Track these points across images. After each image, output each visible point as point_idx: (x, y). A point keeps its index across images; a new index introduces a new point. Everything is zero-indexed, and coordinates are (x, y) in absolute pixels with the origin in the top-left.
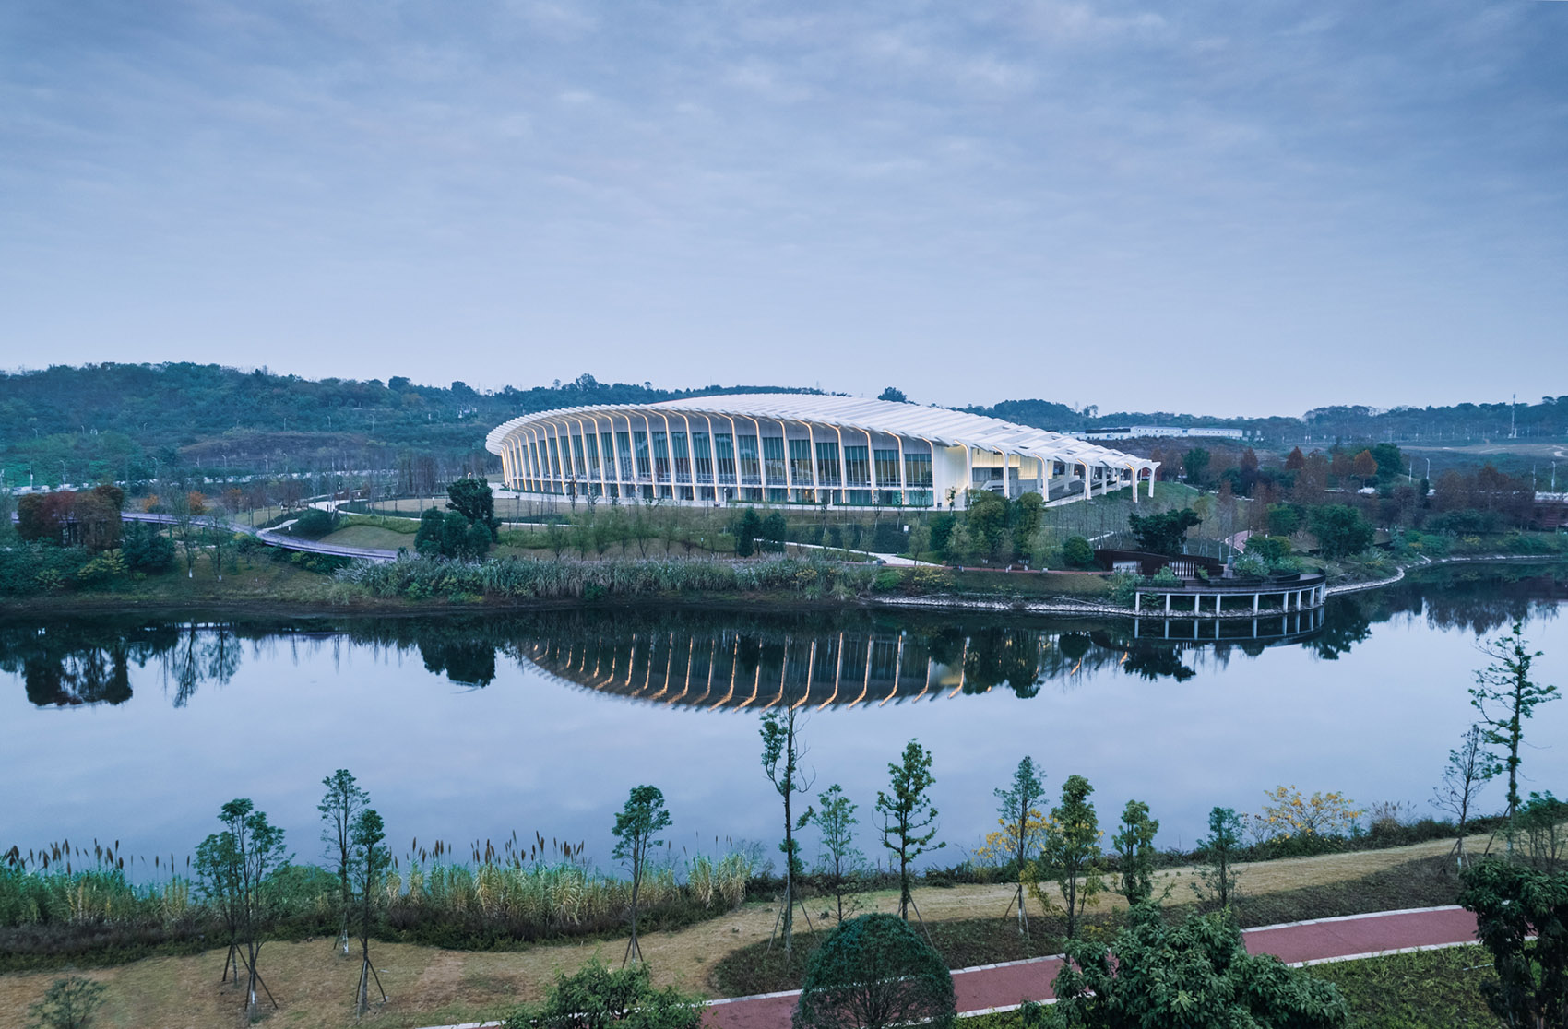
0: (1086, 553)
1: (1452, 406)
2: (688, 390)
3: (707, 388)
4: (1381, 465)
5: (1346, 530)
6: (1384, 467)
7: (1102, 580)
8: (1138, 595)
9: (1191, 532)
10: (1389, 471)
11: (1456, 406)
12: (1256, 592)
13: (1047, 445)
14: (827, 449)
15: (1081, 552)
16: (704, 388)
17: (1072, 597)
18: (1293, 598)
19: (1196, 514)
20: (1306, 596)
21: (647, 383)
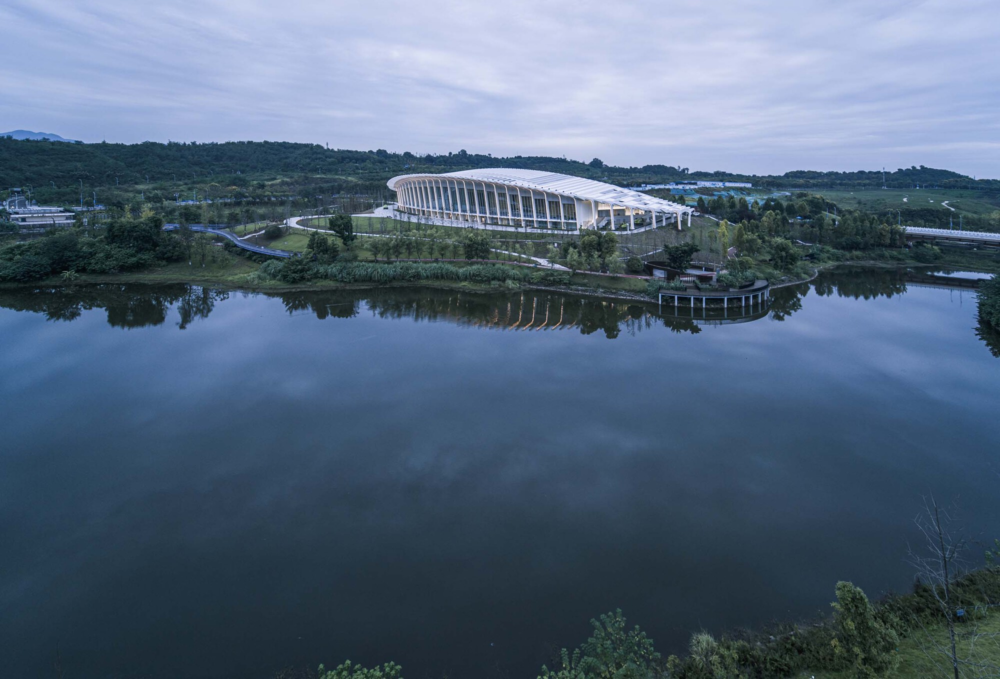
0: (639, 266)
1: (855, 172)
2: (507, 158)
3: (516, 157)
4: (813, 208)
5: (784, 254)
6: (814, 209)
7: (644, 282)
8: (660, 295)
9: (694, 255)
10: (817, 210)
11: (857, 172)
12: (725, 296)
13: (634, 200)
14: (526, 200)
15: (636, 265)
16: (514, 157)
17: (628, 292)
18: (747, 299)
19: (697, 246)
20: (755, 297)
21: (490, 154)
